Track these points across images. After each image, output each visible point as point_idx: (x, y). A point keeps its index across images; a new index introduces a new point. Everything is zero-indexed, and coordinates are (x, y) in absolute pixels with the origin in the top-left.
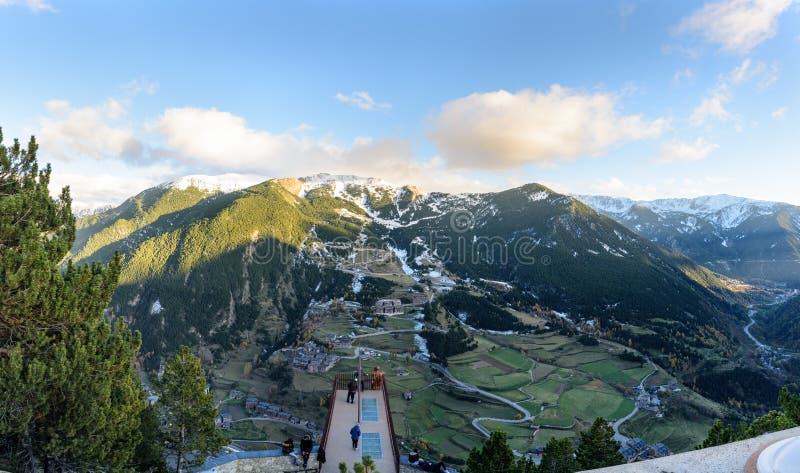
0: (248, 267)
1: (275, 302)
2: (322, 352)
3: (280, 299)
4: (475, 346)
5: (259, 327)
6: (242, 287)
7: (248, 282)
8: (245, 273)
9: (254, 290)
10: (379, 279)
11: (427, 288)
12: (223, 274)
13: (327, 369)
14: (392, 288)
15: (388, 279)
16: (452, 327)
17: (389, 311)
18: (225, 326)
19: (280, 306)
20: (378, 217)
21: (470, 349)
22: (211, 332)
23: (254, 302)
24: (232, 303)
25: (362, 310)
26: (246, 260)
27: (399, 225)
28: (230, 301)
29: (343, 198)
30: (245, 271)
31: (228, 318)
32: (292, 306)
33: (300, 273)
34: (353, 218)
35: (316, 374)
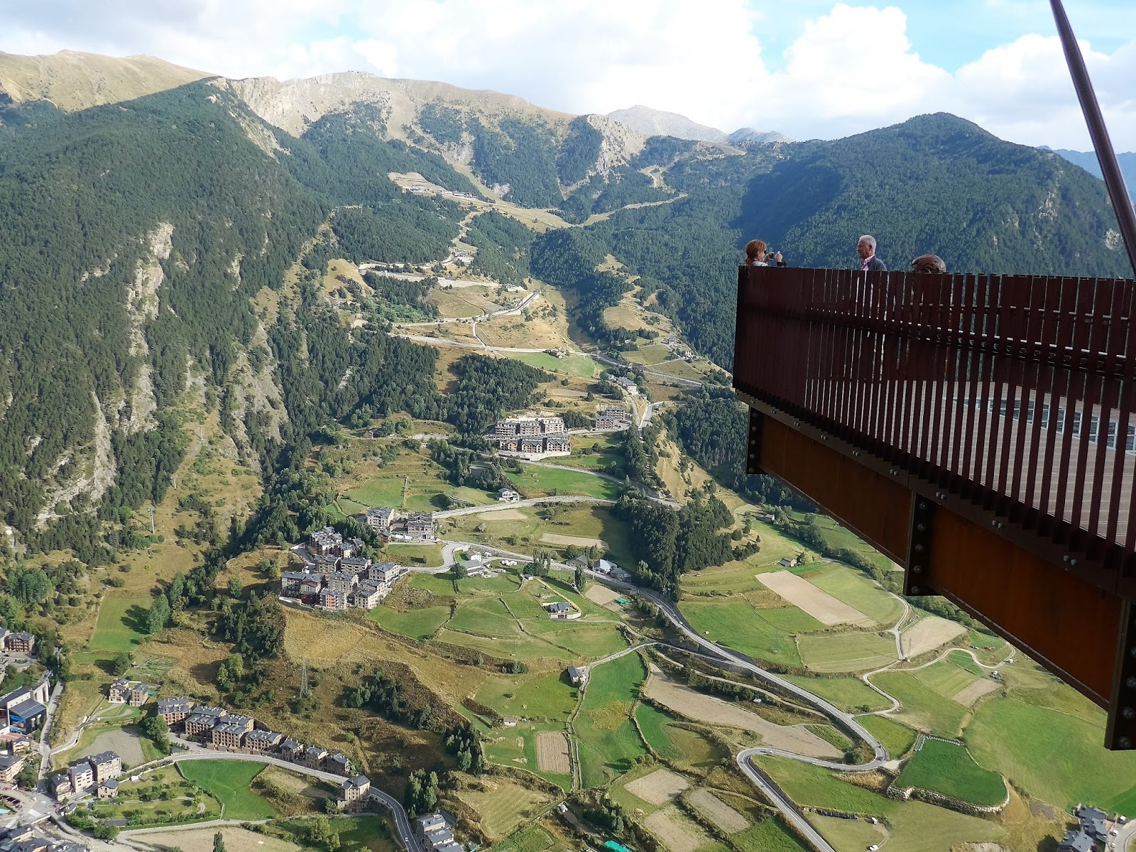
0: (147, 328)
1: (226, 422)
2: (359, 554)
3: (238, 414)
4: (753, 548)
5: (184, 495)
6: (129, 384)
7: (146, 370)
8: (138, 345)
9: (165, 389)
10: (507, 362)
11: (633, 390)
12: (72, 346)
13: (372, 601)
14: (542, 387)
15: (527, 362)
16: (694, 494)
17: (533, 447)
18: (82, 498)
19: (241, 433)
20: (505, 198)
21: (738, 555)
22: (43, 516)
23: (166, 425)
24: (101, 428)
25: (463, 444)
26: (139, 306)
27: (557, 223)
28: (94, 421)
29: (409, 143)
30: (138, 337)
31: (90, 472)
32: (274, 432)
33: (294, 345)
34: (438, 198)
35: (342, 616)
